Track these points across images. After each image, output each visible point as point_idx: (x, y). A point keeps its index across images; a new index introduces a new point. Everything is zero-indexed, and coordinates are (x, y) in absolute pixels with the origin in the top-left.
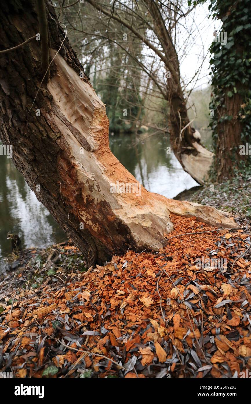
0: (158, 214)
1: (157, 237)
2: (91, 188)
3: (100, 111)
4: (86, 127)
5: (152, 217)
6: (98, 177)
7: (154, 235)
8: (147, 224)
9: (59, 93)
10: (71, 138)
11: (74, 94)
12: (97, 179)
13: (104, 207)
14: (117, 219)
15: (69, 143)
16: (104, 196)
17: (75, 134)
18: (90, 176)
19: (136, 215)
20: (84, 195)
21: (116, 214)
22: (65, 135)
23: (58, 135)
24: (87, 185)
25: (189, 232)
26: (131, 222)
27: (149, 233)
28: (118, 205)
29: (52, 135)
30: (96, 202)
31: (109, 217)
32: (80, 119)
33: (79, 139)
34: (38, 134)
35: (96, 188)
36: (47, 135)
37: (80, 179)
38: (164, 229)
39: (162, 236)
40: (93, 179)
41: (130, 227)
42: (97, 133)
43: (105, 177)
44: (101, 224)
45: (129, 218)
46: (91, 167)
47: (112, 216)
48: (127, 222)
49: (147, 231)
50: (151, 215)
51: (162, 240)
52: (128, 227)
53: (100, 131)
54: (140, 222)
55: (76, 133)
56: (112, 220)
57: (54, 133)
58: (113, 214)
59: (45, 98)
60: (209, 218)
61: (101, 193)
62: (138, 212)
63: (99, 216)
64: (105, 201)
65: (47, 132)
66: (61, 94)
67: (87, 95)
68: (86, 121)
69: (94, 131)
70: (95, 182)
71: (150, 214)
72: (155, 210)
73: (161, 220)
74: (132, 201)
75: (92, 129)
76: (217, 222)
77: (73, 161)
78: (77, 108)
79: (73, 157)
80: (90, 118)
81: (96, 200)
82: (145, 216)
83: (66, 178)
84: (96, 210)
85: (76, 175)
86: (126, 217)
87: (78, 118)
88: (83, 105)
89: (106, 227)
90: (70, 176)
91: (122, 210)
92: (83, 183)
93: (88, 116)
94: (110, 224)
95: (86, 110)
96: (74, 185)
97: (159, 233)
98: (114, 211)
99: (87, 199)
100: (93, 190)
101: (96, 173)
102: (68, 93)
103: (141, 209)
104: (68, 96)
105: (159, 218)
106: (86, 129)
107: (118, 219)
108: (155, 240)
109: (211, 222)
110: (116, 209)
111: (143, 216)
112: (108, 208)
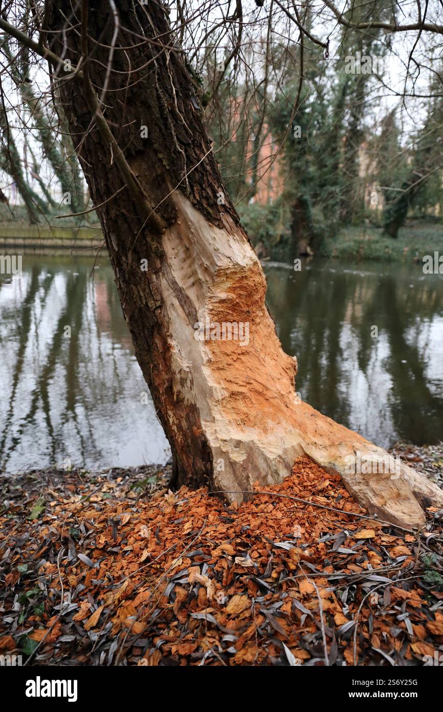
0: (264, 448)
1: (242, 483)
2: (183, 382)
3: (228, 272)
4: (203, 294)
5: (251, 449)
6: (196, 368)
7: (240, 478)
8: (238, 457)
9: (178, 246)
10: (175, 309)
11: (195, 247)
12: (193, 372)
13: (193, 413)
14: (203, 434)
15: (170, 316)
16: (195, 398)
17: (183, 303)
18: (185, 364)
19: (228, 438)
20: (175, 389)
21: (204, 428)
22: (168, 303)
23: (159, 304)
24: (178, 376)
25: (300, 497)
26: (218, 445)
27: (234, 471)
28: (211, 415)
29: (151, 304)
30: (185, 402)
31: (195, 428)
32: (198, 283)
33: (187, 311)
34: (138, 300)
35: (189, 383)
36: (146, 303)
37: (174, 366)
38: (263, 474)
39: (249, 484)
40: (188, 370)
41: (214, 453)
42: (217, 305)
43: (206, 371)
44: (185, 435)
45: (217, 438)
46: (190, 352)
47: (199, 428)
48: (213, 444)
49: (232, 467)
50: (251, 445)
51: (247, 489)
52: (211, 452)
53: (222, 301)
54: (230, 451)
55: (185, 302)
56: (197, 435)
57: (154, 300)
58: (199, 427)
59: (153, 255)
60: (363, 487)
61: (193, 392)
62: (236, 434)
63: (184, 424)
64: (195, 404)
65: (146, 298)
66: (179, 248)
67: (211, 249)
68: (205, 287)
69: (213, 301)
70: (190, 375)
71: (251, 443)
72: (265, 441)
73: (266, 459)
74: (235, 416)
75: (211, 298)
76: (375, 501)
77: (169, 341)
78: (196, 266)
79: (171, 336)
80: (210, 281)
81: (186, 399)
82: (241, 445)
83: (160, 362)
84: (184, 414)
85: (170, 360)
86: (213, 437)
87: (196, 281)
88: (203, 263)
89: (189, 441)
90: (165, 360)
91: (213, 425)
92: (175, 373)
93: (208, 279)
94: (194, 438)
95: (206, 270)
96: (166, 374)
97: (248, 477)
98: (203, 423)
99: (178, 396)
100: (185, 385)
101: (194, 362)
102: (188, 246)
103: (243, 431)
104: (187, 249)
105: (263, 454)
106: (201, 297)
107: (204, 436)
108: (237, 485)
109: (361, 496)
110: (206, 421)
111: (238, 444)
112: (196, 415)
